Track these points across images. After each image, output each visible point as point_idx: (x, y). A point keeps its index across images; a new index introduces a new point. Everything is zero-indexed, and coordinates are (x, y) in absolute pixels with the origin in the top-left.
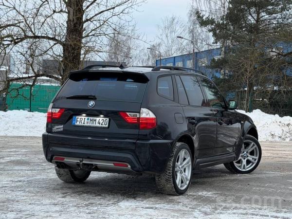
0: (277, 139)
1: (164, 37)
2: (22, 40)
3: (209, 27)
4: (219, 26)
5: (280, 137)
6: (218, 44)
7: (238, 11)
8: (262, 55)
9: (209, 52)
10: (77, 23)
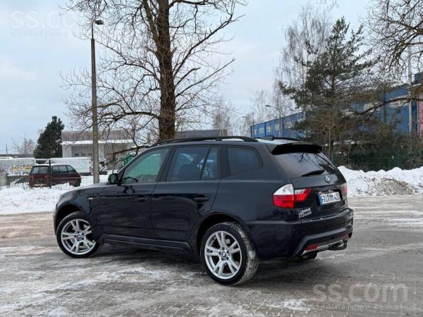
0: (364, 194)
1: (256, 107)
2: (121, 116)
3: (292, 95)
4: (300, 93)
5: (367, 192)
6: (300, 108)
7: (315, 79)
8: (340, 114)
9: (293, 116)
10: (168, 98)
